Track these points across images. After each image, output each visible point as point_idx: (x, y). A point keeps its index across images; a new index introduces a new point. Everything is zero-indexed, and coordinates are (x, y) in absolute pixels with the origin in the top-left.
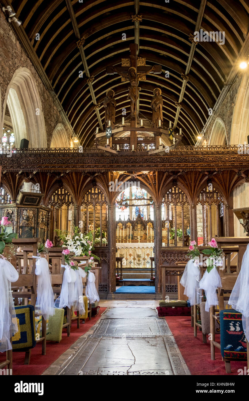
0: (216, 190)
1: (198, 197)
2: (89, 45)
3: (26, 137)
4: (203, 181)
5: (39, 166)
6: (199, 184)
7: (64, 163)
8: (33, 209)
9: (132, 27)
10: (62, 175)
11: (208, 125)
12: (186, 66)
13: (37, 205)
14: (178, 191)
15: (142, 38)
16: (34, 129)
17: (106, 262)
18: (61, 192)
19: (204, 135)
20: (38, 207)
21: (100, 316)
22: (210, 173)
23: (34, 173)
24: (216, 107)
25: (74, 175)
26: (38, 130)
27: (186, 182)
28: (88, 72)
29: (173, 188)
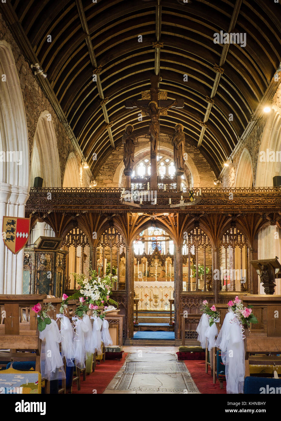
0: (240, 232)
1: (221, 239)
2: (105, 70)
3: (40, 174)
4: (227, 223)
5: (55, 206)
6: (222, 226)
7: (80, 204)
8: (50, 253)
9: (152, 51)
10: (78, 215)
11: (236, 152)
12: (211, 90)
13: (55, 249)
14: (200, 232)
15: (163, 60)
16: (48, 165)
17: (124, 307)
18: (76, 232)
19: (231, 162)
20: (56, 251)
21: (125, 360)
22: (234, 215)
23: (49, 213)
24: (244, 136)
25: (90, 215)
26: (52, 167)
27: (209, 223)
28: (103, 95)
29: (195, 230)
